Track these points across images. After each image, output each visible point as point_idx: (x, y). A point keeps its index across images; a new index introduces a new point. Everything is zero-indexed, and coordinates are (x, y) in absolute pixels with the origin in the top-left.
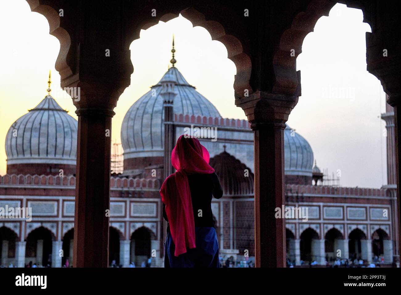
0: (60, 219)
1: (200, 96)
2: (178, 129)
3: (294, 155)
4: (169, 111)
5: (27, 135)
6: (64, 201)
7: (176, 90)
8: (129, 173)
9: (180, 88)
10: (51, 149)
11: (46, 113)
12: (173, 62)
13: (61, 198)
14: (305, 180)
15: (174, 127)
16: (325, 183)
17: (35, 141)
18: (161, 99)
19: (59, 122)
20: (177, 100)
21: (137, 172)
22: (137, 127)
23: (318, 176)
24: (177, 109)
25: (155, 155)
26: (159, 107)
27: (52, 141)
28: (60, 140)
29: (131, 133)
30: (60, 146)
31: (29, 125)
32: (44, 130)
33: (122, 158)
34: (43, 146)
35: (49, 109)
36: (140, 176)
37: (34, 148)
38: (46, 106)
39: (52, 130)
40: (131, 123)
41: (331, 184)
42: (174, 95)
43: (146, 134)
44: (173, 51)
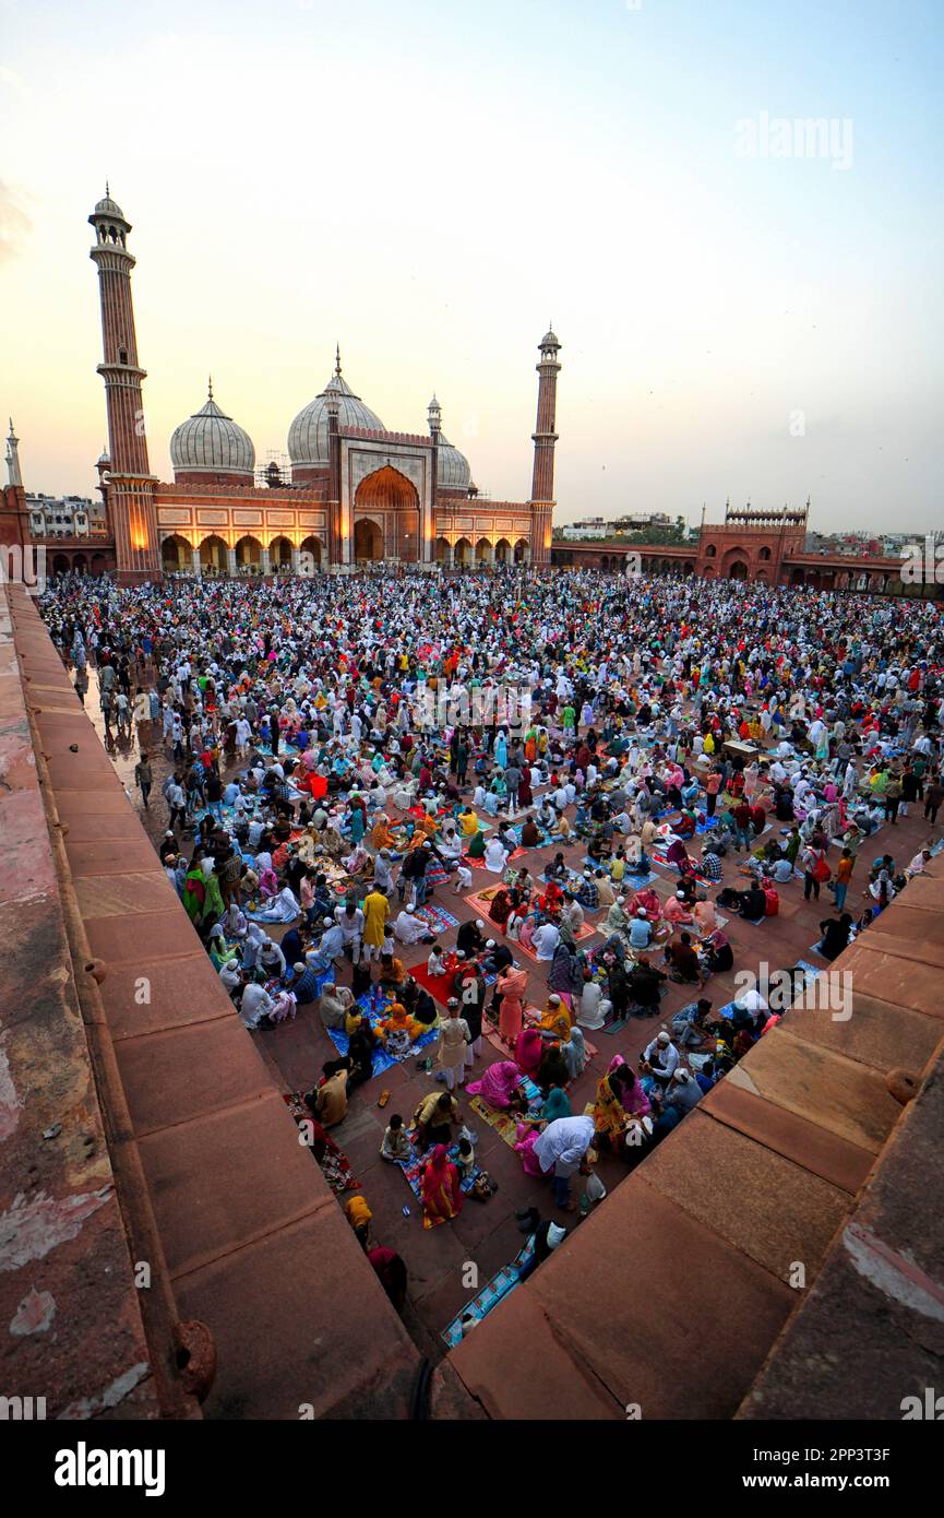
0: (231, 527)
1: (365, 408)
2: (343, 441)
3: (453, 471)
4: (333, 423)
5: (191, 442)
6: (233, 510)
7: (341, 400)
8: (297, 484)
9: (346, 399)
10: (217, 458)
11: (209, 420)
12: (339, 371)
13: (230, 508)
14: (462, 494)
15: (339, 439)
16: (479, 497)
17: (199, 449)
18: (326, 409)
19: (222, 429)
20: (341, 410)
21: (305, 483)
22: (304, 438)
23: (474, 491)
24: (342, 421)
25: (322, 466)
26: (325, 417)
27: (217, 450)
28: (225, 449)
29: (297, 442)
30: (226, 455)
31: (192, 433)
32: (208, 437)
33: (290, 470)
34: (209, 455)
35: (211, 416)
36: (308, 487)
37: (200, 457)
38: (209, 413)
39: (216, 438)
40: (297, 434)
41: (484, 498)
42: (339, 405)
43: (312, 445)
44: (338, 359)
